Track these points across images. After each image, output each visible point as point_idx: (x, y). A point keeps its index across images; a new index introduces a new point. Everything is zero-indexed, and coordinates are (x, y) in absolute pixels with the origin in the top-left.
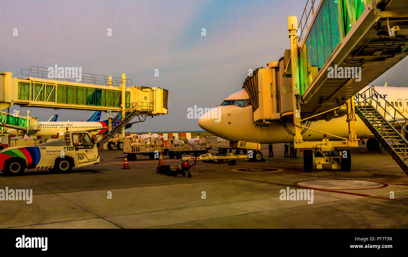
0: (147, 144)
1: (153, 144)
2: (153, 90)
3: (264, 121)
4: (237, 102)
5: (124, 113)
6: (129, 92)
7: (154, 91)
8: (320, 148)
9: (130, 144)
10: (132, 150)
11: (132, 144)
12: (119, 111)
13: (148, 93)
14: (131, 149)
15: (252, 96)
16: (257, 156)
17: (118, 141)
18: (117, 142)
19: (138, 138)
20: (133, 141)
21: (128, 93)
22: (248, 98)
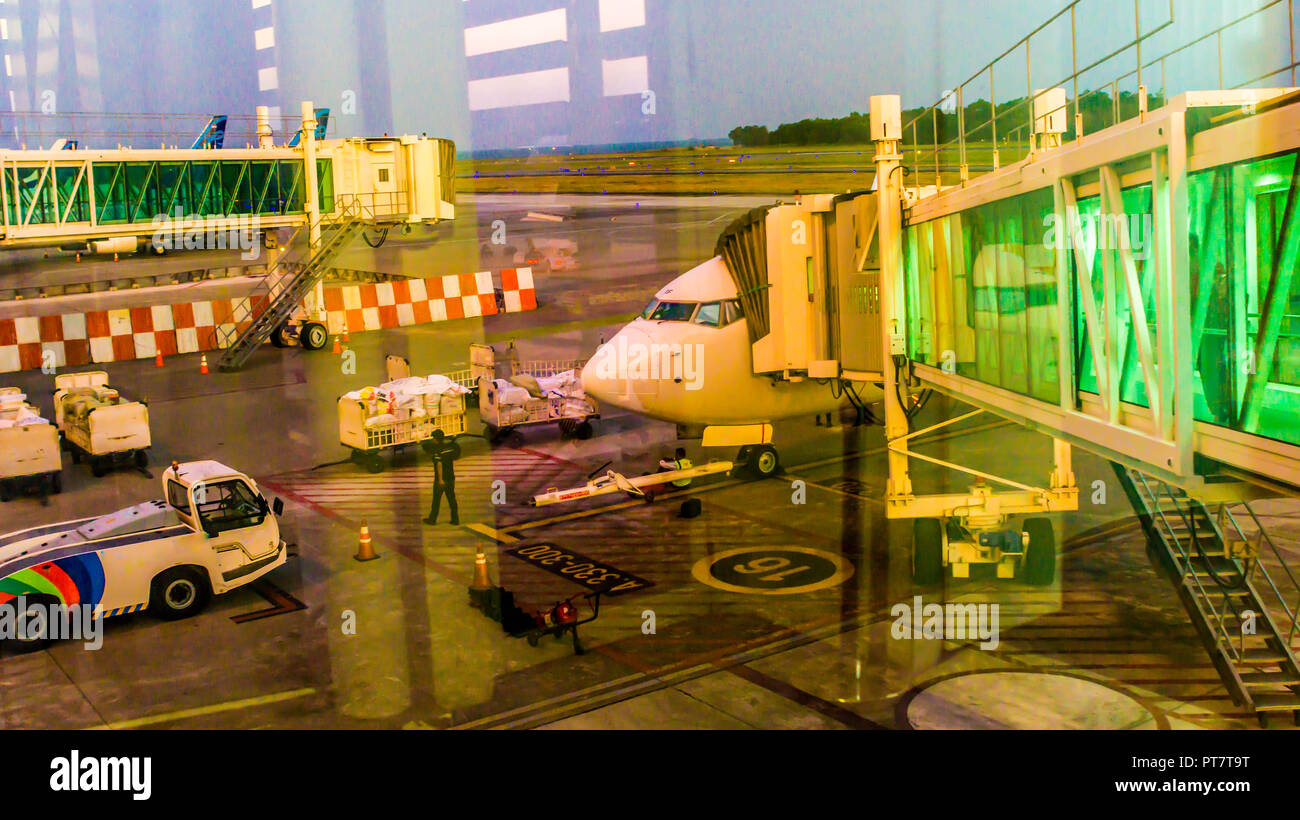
0: (414, 414)
1: (434, 413)
2: (406, 145)
3: (786, 376)
4: (700, 309)
5: (316, 234)
6: (329, 161)
7: (411, 147)
8: (964, 517)
9: (363, 423)
10: (370, 440)
11: (370, 423)
12: (301, 224)
13: (390, 158)
14: (366, 437)
15: (748, 290)
16: (762, 459)
17: (304, 322)
18: (300, 323)
19: (384, 401)
20: (371, 413)
21: (324, 167)
22: (734, 296)
